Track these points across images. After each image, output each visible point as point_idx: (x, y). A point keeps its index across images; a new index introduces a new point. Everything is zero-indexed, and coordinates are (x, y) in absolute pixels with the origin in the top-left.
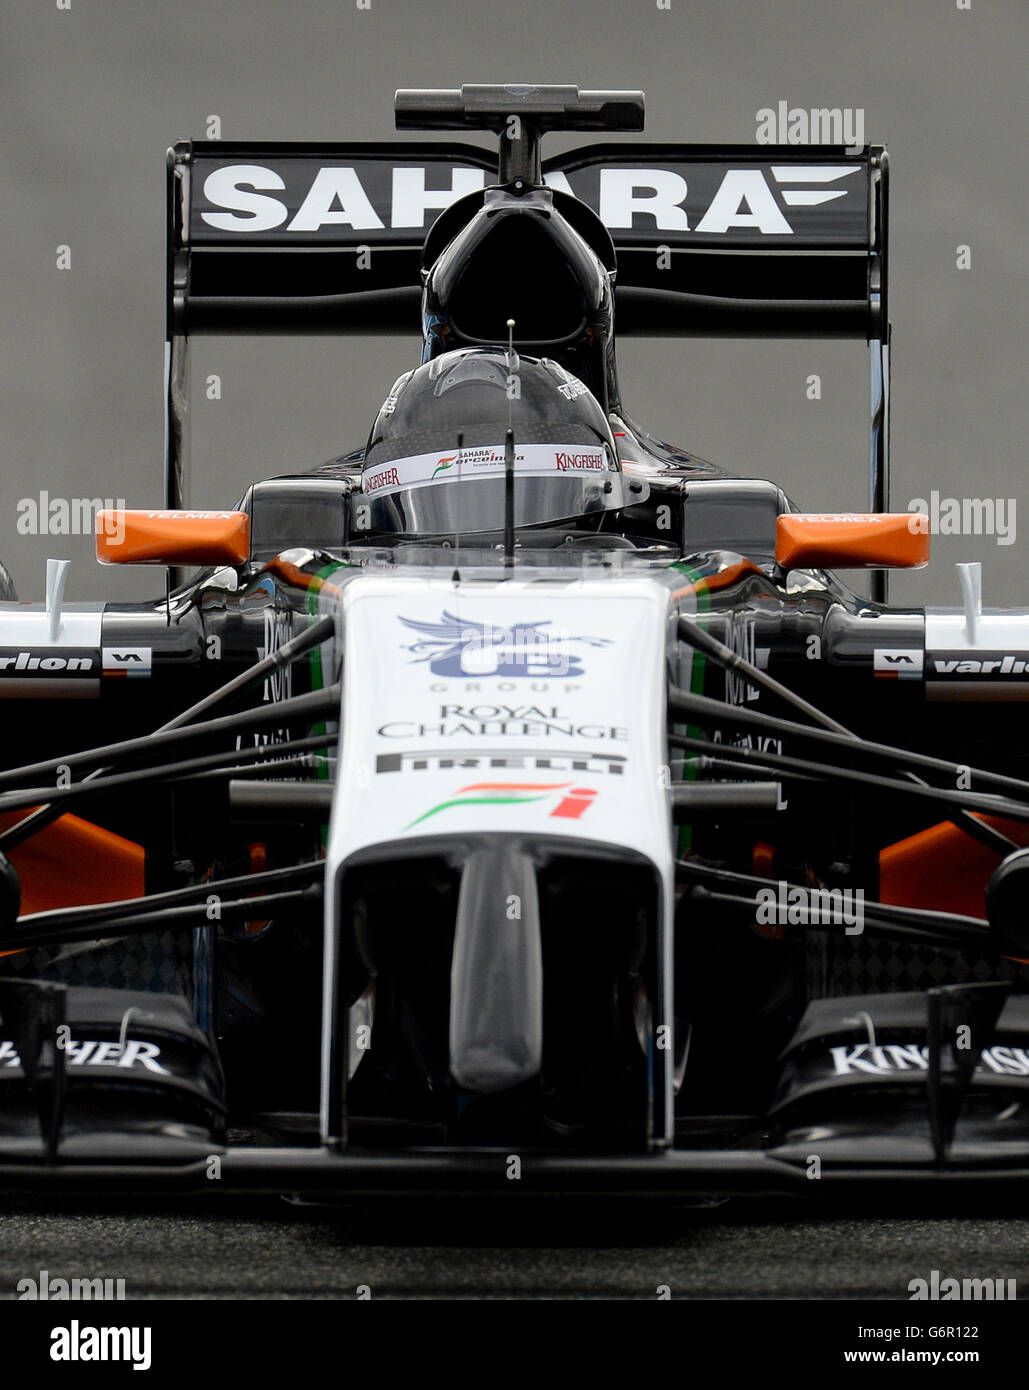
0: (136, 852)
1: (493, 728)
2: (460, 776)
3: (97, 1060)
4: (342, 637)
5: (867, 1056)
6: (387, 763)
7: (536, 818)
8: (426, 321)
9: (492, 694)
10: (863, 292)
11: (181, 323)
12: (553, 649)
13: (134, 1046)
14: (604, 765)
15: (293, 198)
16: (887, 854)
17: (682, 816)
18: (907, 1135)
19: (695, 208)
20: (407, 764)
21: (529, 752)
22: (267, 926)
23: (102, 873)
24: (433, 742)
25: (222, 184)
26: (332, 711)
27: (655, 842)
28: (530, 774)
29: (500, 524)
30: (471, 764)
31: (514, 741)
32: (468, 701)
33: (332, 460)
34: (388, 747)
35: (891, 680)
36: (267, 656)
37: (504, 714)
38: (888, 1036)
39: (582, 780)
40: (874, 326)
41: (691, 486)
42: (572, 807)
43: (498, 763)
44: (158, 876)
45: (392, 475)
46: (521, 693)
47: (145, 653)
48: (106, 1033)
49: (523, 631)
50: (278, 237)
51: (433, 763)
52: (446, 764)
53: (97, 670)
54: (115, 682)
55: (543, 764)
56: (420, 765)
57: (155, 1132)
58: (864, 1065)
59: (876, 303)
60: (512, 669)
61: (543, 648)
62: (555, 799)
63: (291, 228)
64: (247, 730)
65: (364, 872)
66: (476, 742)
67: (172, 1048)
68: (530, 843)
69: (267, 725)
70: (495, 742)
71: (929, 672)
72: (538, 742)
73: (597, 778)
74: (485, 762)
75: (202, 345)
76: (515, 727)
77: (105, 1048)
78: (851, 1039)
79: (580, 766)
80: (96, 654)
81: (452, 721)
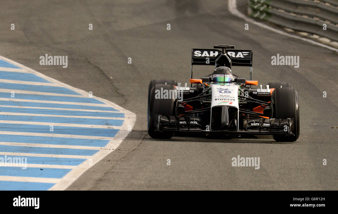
0: (192, 107)
1: (224, 97)
2: (222, 101)
3: (192, 123)
4: (212, 89)
5: (254, 124)
6: (216, 100)
7: (228, 104)
8: (216, 64)
9: (224, 94)
10: (250, 63)
11: (193, 64)
12: (229, 91)
13: (195, 122)
14: (233, 100)
15: (202, 54)
16: (254, 109)
17: (239, 104)
18: (257, 130)
19: (236, 55)
20: (217, 100)
21: (227, 99)
22: (203, 113)
23: (190, 109)
24: (219, 98)
25: (196, 52)
26: (211, 95)
27: (237, 106)
28: (227, 101)
29: (224, 81)
30: (223, 100)
31: (226, 98)
32: (222, 95)
33: (207, 76)
34: (216, 98)
35: (254, 94)
36: (204, 91)
37: (225, 96)
38: (256, 122)
39: (231, 101)
40: (251, 66)
41: (238, 78)
42: (231, 103)
43: (225, 100)
44: (194, 109)
45: (216, 76)
46: (226, 94)
47: (193, 91)
48: (193, 121)
49: (226, 89)
50: (201, 57)
51: (219, 100)
52: (220, 100)
53: (189, 92)
54: (191, 93)
55: (228, 100)
56: (218, 100)
57: (197, 129)
58: (254, 125)
59: (251, 63)
60: (225, 92)
61: (228, 91)
62: (229, 103)
63: (202, 56)
64: (202, 97)
65: (215, 108)
66: (223, 98)
67: (198, 122)
68: (228, 106)
69: (204, 97)
70: (224, 98)
71: (257, 94)
72: (228, 98)
73: (233, 101)
74: (224, 100)
75: (194, 66)
76: (226, 97)
77: (193, 122)
78: (253, 122)
79: (231, 100)
80: (189, 91)
81: (221, 96)
